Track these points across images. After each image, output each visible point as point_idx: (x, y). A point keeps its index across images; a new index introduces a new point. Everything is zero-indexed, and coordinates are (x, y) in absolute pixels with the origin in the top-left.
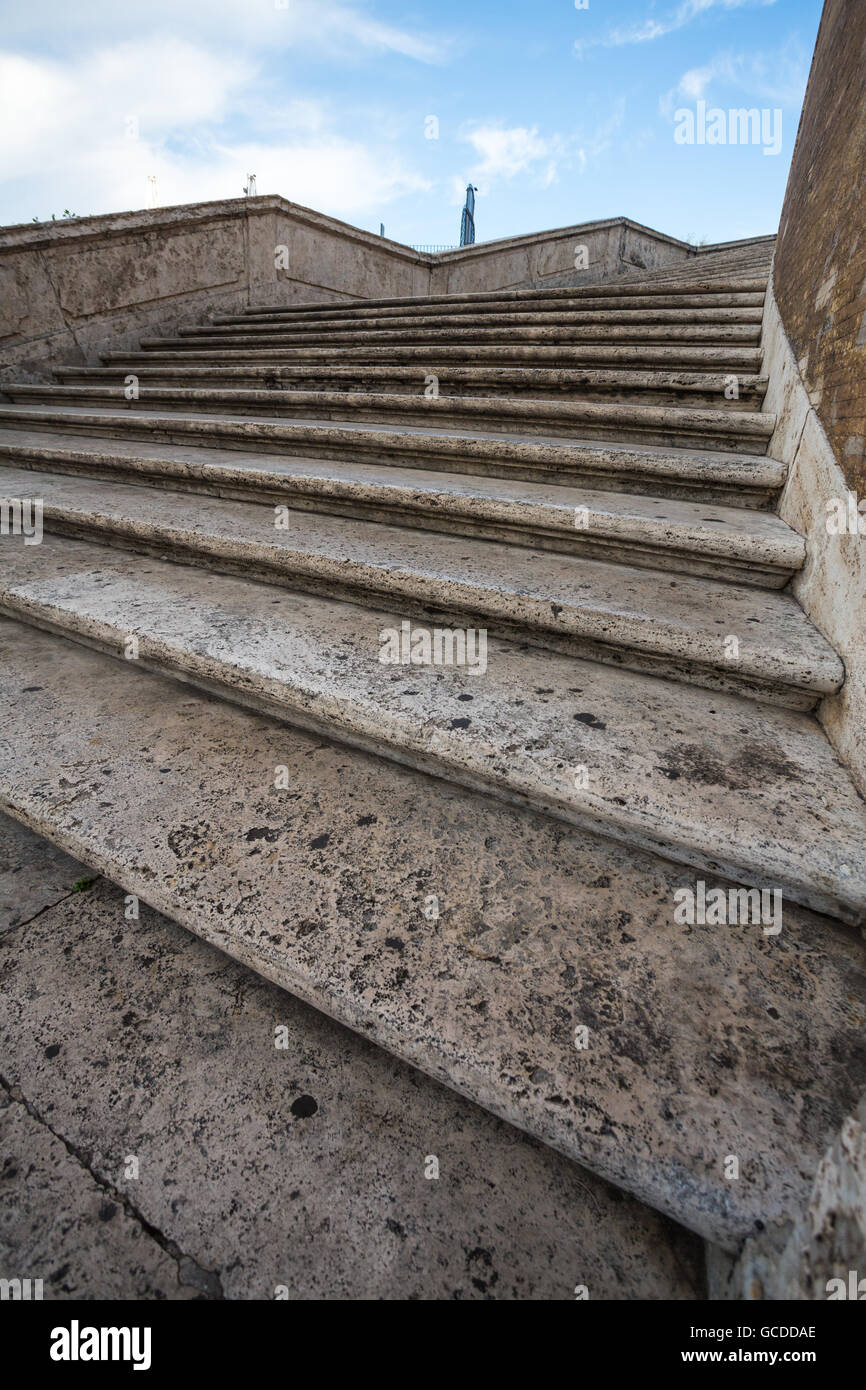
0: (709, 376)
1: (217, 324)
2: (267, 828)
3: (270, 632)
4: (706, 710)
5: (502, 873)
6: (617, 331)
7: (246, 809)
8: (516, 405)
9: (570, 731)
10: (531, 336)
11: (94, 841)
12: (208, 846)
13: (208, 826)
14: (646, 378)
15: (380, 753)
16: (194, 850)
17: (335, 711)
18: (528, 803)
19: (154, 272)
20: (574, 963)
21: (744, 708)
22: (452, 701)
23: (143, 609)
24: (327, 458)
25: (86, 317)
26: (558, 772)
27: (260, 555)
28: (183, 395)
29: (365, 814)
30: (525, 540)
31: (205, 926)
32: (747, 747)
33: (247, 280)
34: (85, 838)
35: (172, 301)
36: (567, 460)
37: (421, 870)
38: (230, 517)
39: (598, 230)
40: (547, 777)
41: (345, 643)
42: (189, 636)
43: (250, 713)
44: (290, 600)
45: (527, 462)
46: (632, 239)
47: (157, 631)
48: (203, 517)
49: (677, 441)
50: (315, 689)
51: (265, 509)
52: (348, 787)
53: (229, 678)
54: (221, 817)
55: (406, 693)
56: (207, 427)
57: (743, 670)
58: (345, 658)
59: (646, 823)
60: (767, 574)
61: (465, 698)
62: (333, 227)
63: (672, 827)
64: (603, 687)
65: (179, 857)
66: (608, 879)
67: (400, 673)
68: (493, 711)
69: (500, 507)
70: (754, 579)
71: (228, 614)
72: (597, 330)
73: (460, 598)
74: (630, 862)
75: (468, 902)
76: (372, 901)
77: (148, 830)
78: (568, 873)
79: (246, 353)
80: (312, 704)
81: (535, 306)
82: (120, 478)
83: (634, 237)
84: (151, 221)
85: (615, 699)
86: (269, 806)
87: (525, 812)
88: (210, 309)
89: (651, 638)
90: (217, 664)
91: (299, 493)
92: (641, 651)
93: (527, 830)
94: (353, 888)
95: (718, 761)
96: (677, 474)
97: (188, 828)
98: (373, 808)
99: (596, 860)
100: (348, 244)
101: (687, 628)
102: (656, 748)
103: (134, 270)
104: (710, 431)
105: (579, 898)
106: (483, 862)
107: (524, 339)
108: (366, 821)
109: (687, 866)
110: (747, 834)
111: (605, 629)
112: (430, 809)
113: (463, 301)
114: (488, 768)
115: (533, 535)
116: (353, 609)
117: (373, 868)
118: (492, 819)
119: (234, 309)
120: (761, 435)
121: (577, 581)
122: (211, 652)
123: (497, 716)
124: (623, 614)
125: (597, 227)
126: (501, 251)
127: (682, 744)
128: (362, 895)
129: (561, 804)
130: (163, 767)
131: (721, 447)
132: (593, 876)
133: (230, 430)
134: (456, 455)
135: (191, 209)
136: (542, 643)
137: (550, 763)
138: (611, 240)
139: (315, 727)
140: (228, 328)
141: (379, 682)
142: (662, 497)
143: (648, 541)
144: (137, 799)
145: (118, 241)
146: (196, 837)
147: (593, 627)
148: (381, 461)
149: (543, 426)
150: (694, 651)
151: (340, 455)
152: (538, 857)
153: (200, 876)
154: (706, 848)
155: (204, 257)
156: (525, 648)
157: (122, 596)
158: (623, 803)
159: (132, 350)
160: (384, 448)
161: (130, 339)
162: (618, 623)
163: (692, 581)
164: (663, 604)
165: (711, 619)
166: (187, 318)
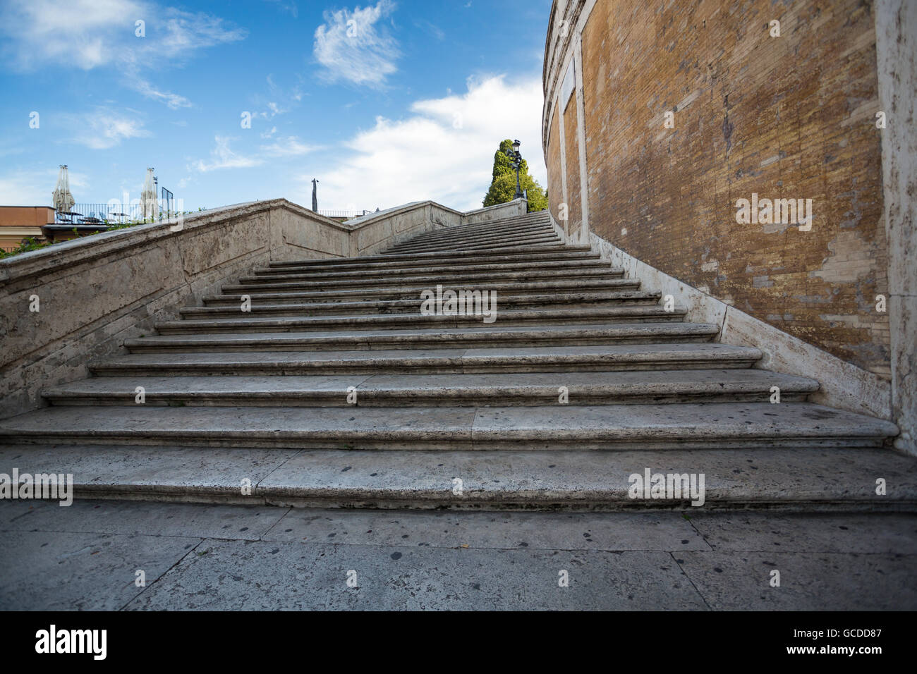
1: (257, 273)
14: (610, 295)
19: (228, 245)
25: (195, 274)
33: (269, 245)
35: (235, 260)
36: (632, 334)
40: (791, 428)
45: (611, 337)
60: (746, 363)
80: (695, 432)
81: (487, 260)
83: (436, 210)
84: (229, 216)
88: (253, 265)
103: (219, 244)
111: (741, 388)
119: (264, 263)
124: (741, 381)
125: (419, 206)
126: (379, 221)
135: (247, 208)
138: (426, 212)
145: (213, 228)
149: (584, 321)
155: (250, 234)
159: (218, 293)
161: (217, 286)
166: (242, 271)
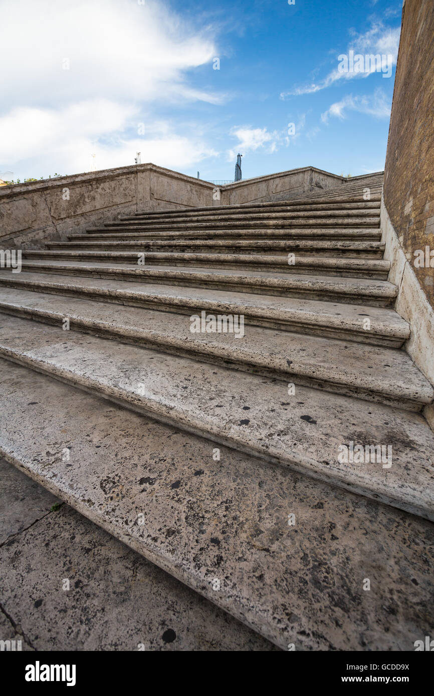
0: (357, 243)
1: (122, 220)
2: (149, 477)
3: (149, 374)
4: (367, 412)
5: (268, 501)
6: (311, 221)
7: (139, 467)
8: (265, 259)
9: (299, 425)
10: (271, 224)
11: (63, 485)
12: (120, 487)
13: (120, 477)
14: (326, 244)
15: (204, 436)
16: (113, 490)
17: (183, 416)
18: (279, 462)
19: (94, 198)
20: (308, 552)
21: (386, 411)
22: (240, 410)
23: (87, 362)
24: (174, 285)
25: (62, 219)
26: (294, 447)
27: (144, 335)
28: (106, 255)
29: (198, 469)
30: (272, 326)
31: (119, 532)
32: (388, 432)
33: (136, 200)
34: (59, 484)
35: (102, 210)
36: (291, 286)
37: (227, 500)
38: (128, 315)
39: (300, 172)
40: (288, 450)
41: (186, 380)
42: (110, 377)
43: (140, 415)
44: (158, 357)
45: (271, 287)
46: (315, 177)
47: (95, 374)
48: (116, 316)
49: (344, 274)
50: (172, 405)
51: (146, 311)
52: (189, 455)
53: (130, 399)
54: (126, 471)
55: (217, 406)
56: (118, 271)
57: (383, 392)
58: (186, 388)
59: (340, 474)
60: (392, 341)
61: (246, 408)
62: (176, 175)
63: (353, 476)
64: (315, 401)
65: (106, 494)
66: (322, 504)
67: (214, 396)
68: (260, 415)
69: (260, 310)
70: (386, 343)
71: (129, 365)
72: (302, 221)
73: (241, 356)
74: (333, 494)
75: (252, 517)
76: (203, 517)
77: (90, 479)
78: (301, 500)
79: (136, 234)
80: (171, 412)
81: (272, 210)
82: (76, 296)
83: (316, 175)
84: (94, 176)
85: (320, 408)
86: (150, 465)
87: (278, 467)
88: (119, 214)
89: (337, 377)
90: (124, 392)
91: (162, 303)
92: (332, 382)
93: (280, 477)
94: (193, 510)
95: (374, 440)
96: (344, 292)
97: (110, 478)
98: (201, 466)
99: (315, 493)
100: (183, 183)
101: (354, 371)
102: (342, 433)
103: (85, 197)
104: (359, 269)
105: (308, 515)
106: (258, 495)
107: (267, 226)
108: (199, 473)
109: (362, 496)
110: (391, 480)
111: (314, 372)
112: (231, 467)
113: (237, 208)
114: (259, 445)
115: (276, 323)
116: (189, 361)
117: (203, 499)
118: (262, 471)
119: (130, 213)
120: (384, 271)
121: (299, 347)
122: (121, 385)
123: (262, 418)
124: (322, 364)
125: (299, 171)
126: (254, 183)
127: (355, 431)
128: (198, 514)
129: (296, 464)
130: (97, 445)
131: (365, 277)
132: (314, 502)
133: (128, 272)
134: (237, 284)
135: (112, 171)
136: (283, 379)
137: (290, 443)
138: (306, 177)
139: (172, 423)
140: (127, 222)
141: (204, 401)
142: (338, 302)
143: (332, 326)
144: (85, 462)
145: (78, 186)
146: (114, 483)
147: (308, 371)
148: (201, 286)
149: (278, 268)
150: (358, 382)
151: (181, 284)
152: (286, 492)
153: (116, 504)
154: (371, 488)
155: (117, 191)
156: (274, 381)
157: (77, 356)
158: (327, 464)
159: (82, 233)
160: (203, 281)
161: (81, 228)
162: (320, 369)
163: (355, 345)
164: (342, 358)
165: (366, 366)
166: (108, 218)
